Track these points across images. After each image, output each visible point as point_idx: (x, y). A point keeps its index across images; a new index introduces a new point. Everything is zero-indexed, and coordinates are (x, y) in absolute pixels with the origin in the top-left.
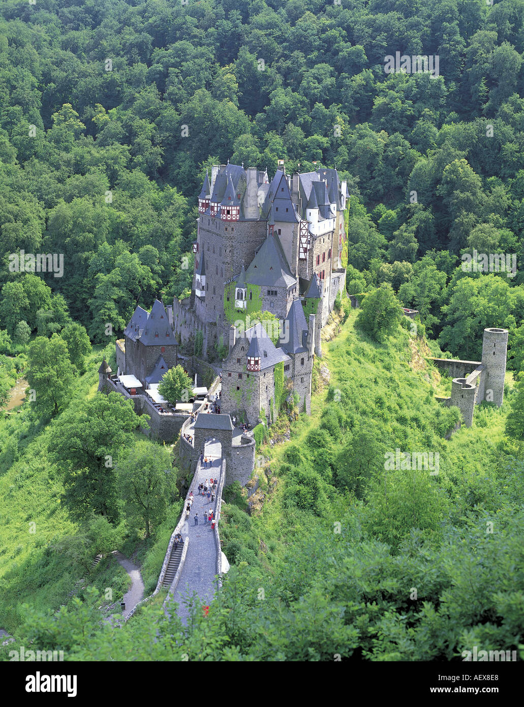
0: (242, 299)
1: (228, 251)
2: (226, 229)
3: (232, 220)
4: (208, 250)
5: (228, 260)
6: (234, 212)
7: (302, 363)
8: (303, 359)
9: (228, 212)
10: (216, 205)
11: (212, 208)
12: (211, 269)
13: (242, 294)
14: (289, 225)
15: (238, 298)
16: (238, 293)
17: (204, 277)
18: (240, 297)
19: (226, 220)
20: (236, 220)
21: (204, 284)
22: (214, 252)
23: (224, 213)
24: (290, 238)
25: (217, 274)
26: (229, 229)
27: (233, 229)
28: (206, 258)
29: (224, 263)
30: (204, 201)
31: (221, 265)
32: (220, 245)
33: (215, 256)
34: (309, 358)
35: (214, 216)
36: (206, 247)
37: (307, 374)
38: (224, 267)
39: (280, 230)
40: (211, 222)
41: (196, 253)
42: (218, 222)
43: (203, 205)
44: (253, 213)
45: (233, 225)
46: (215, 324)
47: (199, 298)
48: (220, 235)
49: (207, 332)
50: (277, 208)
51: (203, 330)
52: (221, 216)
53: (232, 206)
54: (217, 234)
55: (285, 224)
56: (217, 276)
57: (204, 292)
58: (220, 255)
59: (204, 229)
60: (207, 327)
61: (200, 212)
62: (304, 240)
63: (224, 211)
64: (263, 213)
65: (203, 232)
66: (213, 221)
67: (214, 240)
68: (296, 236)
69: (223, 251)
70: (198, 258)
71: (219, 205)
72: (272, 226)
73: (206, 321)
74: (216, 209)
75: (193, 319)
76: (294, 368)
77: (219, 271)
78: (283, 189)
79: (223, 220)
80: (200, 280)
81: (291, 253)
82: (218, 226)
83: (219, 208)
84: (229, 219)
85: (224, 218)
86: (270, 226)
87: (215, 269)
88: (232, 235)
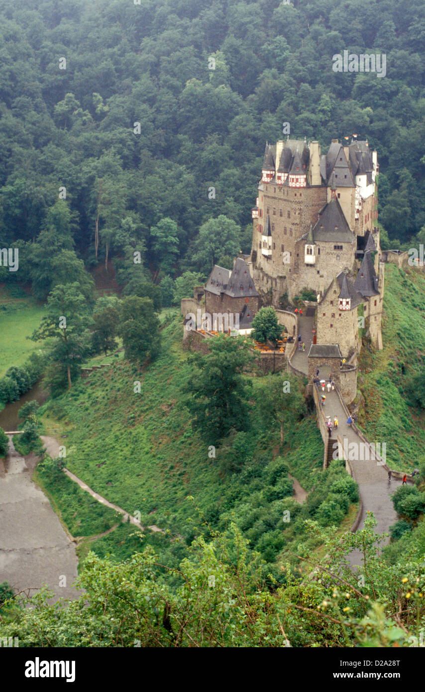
0: (311, 254)
1: (297, 213)
2: (296, 195)
3: (300, 188)
4: (274, 214)
5: (297, 221)
6: (302, 180)
7: (375, 305)
8: (376, 301)
9: (297, 180)
10: (283, 174)
11: (279, 178)
12: (278, 230)
13: (311, 250)
14: (348, 189)
15: (308, 253)
16: (308, 250)
17: (270, 238)
18: (310, 252)
19: (296, 187)
20: (303, 187)
21: (270, 244)
22: (281, 215)
23: (293, 181)
24: (349, 202)
25: (285, 233)
26: (298, 194)
27: (301, 195)
28: (272, 221)
29: (293, 224)
30: (269, 172)
31: (290, 226)
32: (289, 209)
33: (283, 218)
34: (380, 300)
35: (281, 184)
36: (271, 212)
37: (378, 314)
38: (293, 227)
39: (339, 194)
40: (277, 190)
41: (256, 218)
42: (286, 189)
43: (268, 175)
44: (316, 180)
45: (301, 191)
46: (285, 277)
47: (265, 256)
48: (288, 201)
49: (278, 285)
50: (336, 176)
51: (274, 283)
52: (291, 184)
53: (300, 174)
54: (285, 200)
55: (343, 189)
56: (285, 236)
57: (271, 251)
58: (289, 217)
59: (268, 197)
60: (278, 281)
61: (265, 183)
62: (357, 202)
63: (293, 179)
64: (323, 180)
65: (267, 199)
66: (280, 189)
67: (282, 205)
68: (353, 198)
69: (292, 214)
70: (262, 222)
71: (286, 175)
72: (335, 191)
73: (275, 276)
74: (282, 178)
75: (261, 275)
76: (369, 309)
77: (288, 232)
78: (341, 159)
79: (292, 187)
80: (266, 241)
81: (350, 213)
82: (286, 192)
83: (286, 178)
84: (298, 186)
85: (294, 186)
86: (332, 190)
87: (283, 230)
88: (300, 200)
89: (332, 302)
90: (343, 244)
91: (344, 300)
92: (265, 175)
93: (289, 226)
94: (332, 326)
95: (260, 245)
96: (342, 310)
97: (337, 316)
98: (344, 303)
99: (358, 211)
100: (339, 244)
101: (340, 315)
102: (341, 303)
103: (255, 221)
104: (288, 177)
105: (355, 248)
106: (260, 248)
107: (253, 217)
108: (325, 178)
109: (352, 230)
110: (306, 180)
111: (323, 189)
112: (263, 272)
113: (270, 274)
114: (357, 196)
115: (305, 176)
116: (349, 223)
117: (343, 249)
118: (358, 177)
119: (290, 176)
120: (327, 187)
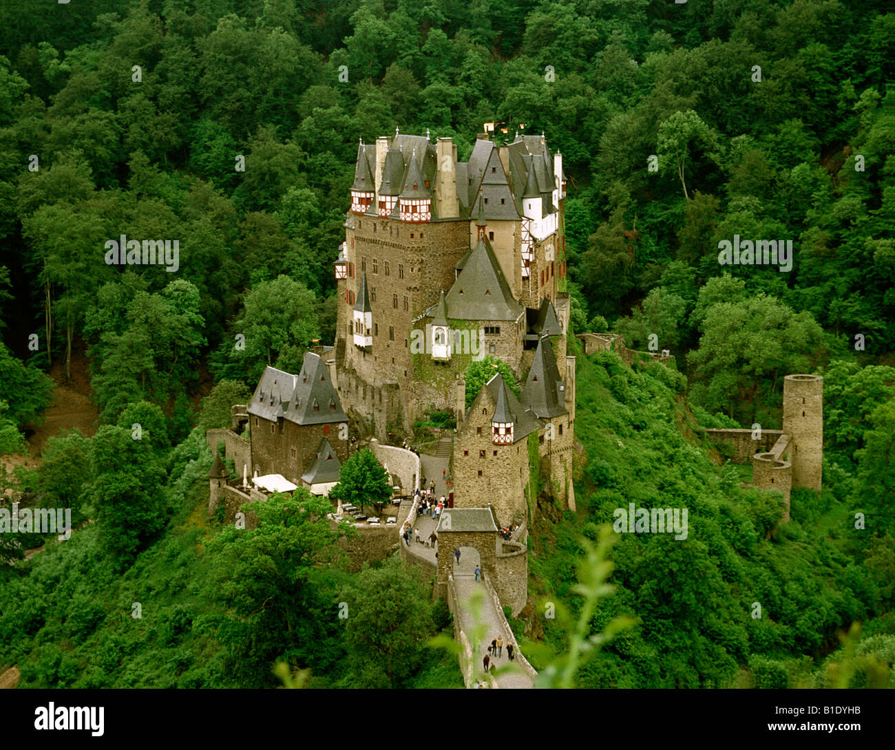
1: (416, 269)
2: (412, 236)
3: (420, 222)
4: (375, 271)
5: (417, 284)
6: (424, 209)
7: (560, 433)
8: (561, 425)
9: (414, 208)
10: (388, 198)
11: (382, 205)
12: (383, 299)
14: (508, 224)
17: (369, 315)
19: (412, 222)
20: (426, 222)
21: (369, 325)
22: (387, 274)
23: (407, 211)
24: (511, 247)
25: (395, 306)
26: (417, 235)
27: (422, 235)
28: (371, 284)
29: (409, 289)
30: (363, 195)
31: (404, 293)
32: (401, 262)
33: (391, 279)
34: (570, 423)
35: (386, 217)
36: (369, 267)
37: (567, 449)
38: (410, 295)
39: (492, 234)
40: (379, 227)
41: (343, 279)
42: (394, 225)
43: (361, 201)
44: (448, 209)
45: (421, 229)
46: (397, 387)
47: (359, 348)
48: (399, 247)
49: (385, 400)
50: (486, 200)
51: (377, 397)
52: (403, 217)
53: (420, 199)
54: (393, 246)
55: (500, 224)
56: (395, 310)
57: (370, 338)
58: (401, 276)
59: (364, 240)
60: (384, 393)
61: (356, 213)
62: (525, 247)
63: (407, 207)
64: (462, 209)
65: (363, 245)
66: (384, 225)
67: (386, 255)
68: (518, 241)
69: (407, 270)
70: (352, 286)
71: (395, 199)
72: (483, 227)
73: (379, 384)
74: (388, 206)
75: (354, 383)
76: (549, 441)
77: (401, 303)
78: (494, 169)
79: (406, 222)
80: (362, 321)
81: (513, 268)
82: (394, 232)
83: (394, 204)
84: (416, 219)
85: (408, 219)
86: (479, 227)
87: (392, 300)
88: (421, 245)
89: (479, 430)
90: (500, 324)
91: (502, 425)
92: (356, 201)
93: (402, 293)
94: (480, 473)
95: (351, 327)
96: (498, 444)
97: (490, 455)
98: (502, 431)
99: (528, 263)
100: (495, 325)
101: (495, 453)
102: (497, 430)
103: (340, 283)
104: (398, 203)
105: (523, 331)
106: (352, 333)
107: (338, 276)
108: (466, 204)
109: (517, 299)
110: (431, 208)
111: (462, 225)
112: (358, 378)
113: (370, 381)
114: (524, 235)
115: (429, 202)
116: (511, 286)
117: (502, 333)
118: (526, 202)
119: (402, 202)
120: (470, 221)
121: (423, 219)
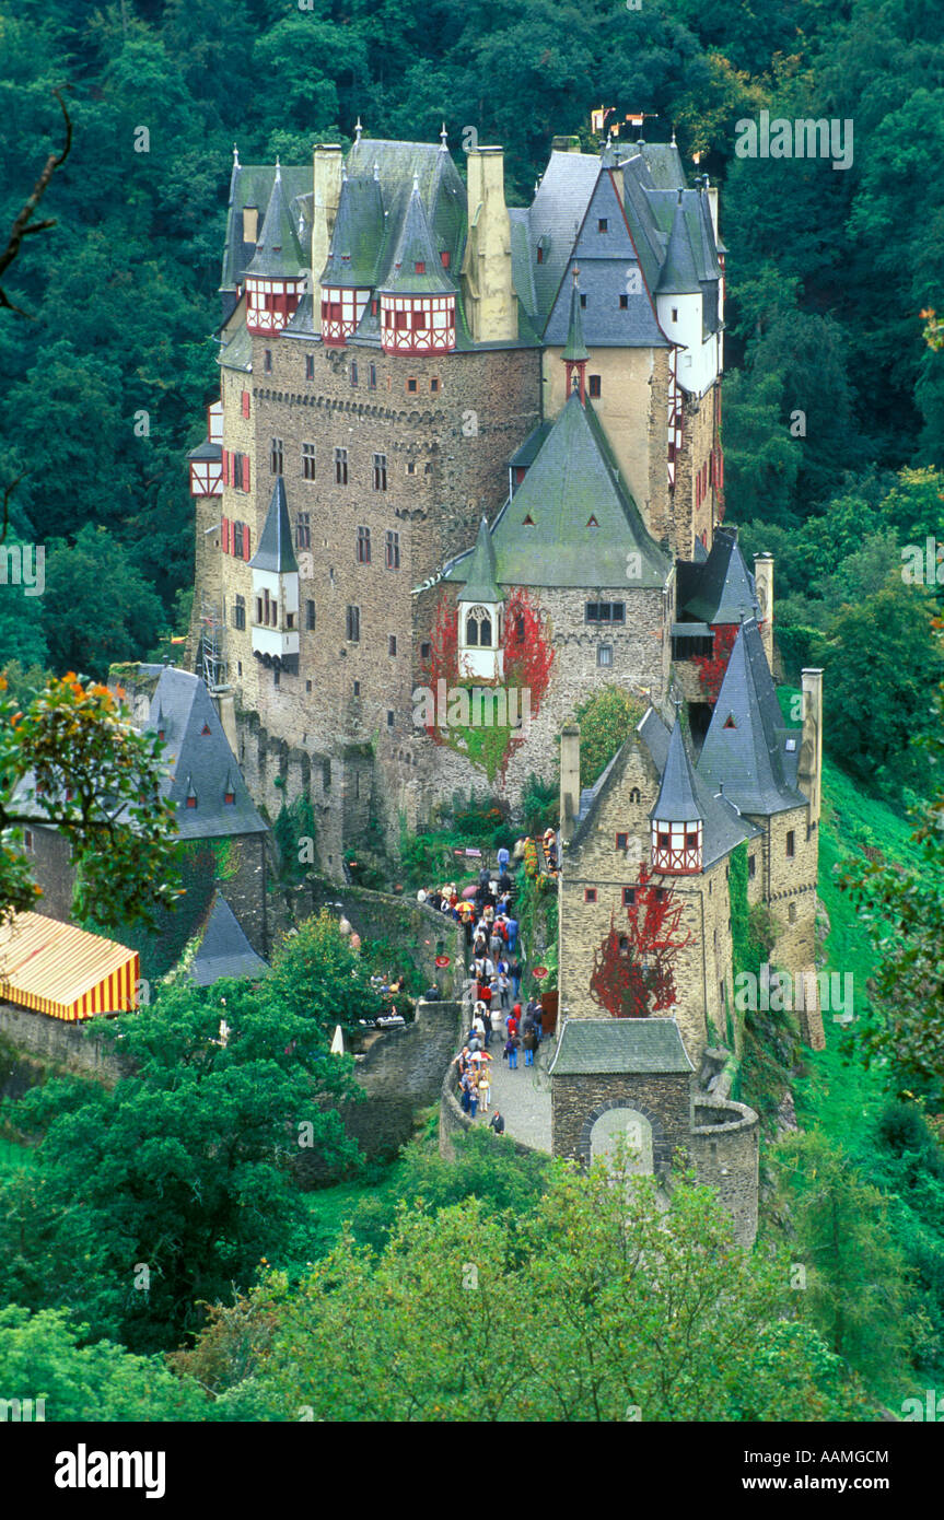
0: (486, 641)
1: (419, 467)
2: (412, 385)
3: (431, 352)
4: (309, 473)
5: (422, 501)
6: (441, 320)
7: (791, 850)
8: (791, 835)
9: (419, 318)
10: (348, 296)
11: (331, 310)
12: (334, 538)
13: (486, 625)
14: (633, 357)
15: (471, 640)
16: (471, 624)
17: (291, 580)
18: (481, 635)
19: (413, 352)
20: (445, 352)
21: (293, 606)
22: (342, 477)
23: (400, 325)
24: (641, 408)
25: (364, 556)
26: (423, 383)
27: (435, 384)
28: (297, 504)
29: (403, 514)
30: (278, 288)
31: (389, 524)
32: (380, 449)
33: (352, 491)
35: (342, 340)
36: (293, 465)
37: (803, 889)
38: (404, 529)
39: (595, 381)
40: (322, 366)
41: (214, 495)
42: (363, 362)
43: (272, 302)
44: (494, 321)
45: (435, 368)
46: (369, 751)
47: (265, 660)
48: (374, 412)
50: (583, 298)
51: (316, 777)
52: (387, 338)
53: (430, 296)
54: (360, 410)
55: (616, 355)
56: (363, 568)
57: (294, 636)
58: (381, 483)
59: (277, 397)
60: (337, 767)
61: (257, 333)
63: (400, 315)
64: (524, 318)
65: (274, 409)
66: (337, 361)
67: (342, 432)
68: (659, 397)
69: (397, 470)
70: (244, 509)
71: (366, 296)
72: (581, 363)
73: (317, 746)
74: (347, 313)
75: (254, 745)
76: (767, 869)
77: (378, 548)
78: (603, 225)
79: (396, 351)
80: (275, 594)
81: (647, 462)
82: (364, 376)
83: (361, 310)
84: (422, 345)
85: (404, 345)
86: (570, 364)
87: (354, 543)
88: (434, 408)
89: (621, 840)
90: (624, 597)
91: (678, 828)
92: (259, 301)
93: (382, 525)
95: (240, 612)
96: (668, 874)
98: (678, 842)
99: (672, 453)
100: (610, 598)
102: (665, 839)
103: (203, 506)
104: (373, 306)
105: (671, 616)
107: (197, 488)
108: (533, 310)
109: (657, 536)
110: (456, 317)
111: (525, 359)
113: (294, 739)
115: (452, 302)
116: (641, 506)
117: (628, 618)
118: (667, 304)
119: (386, 303)
120: (542, 350)
121: (440, 344)
